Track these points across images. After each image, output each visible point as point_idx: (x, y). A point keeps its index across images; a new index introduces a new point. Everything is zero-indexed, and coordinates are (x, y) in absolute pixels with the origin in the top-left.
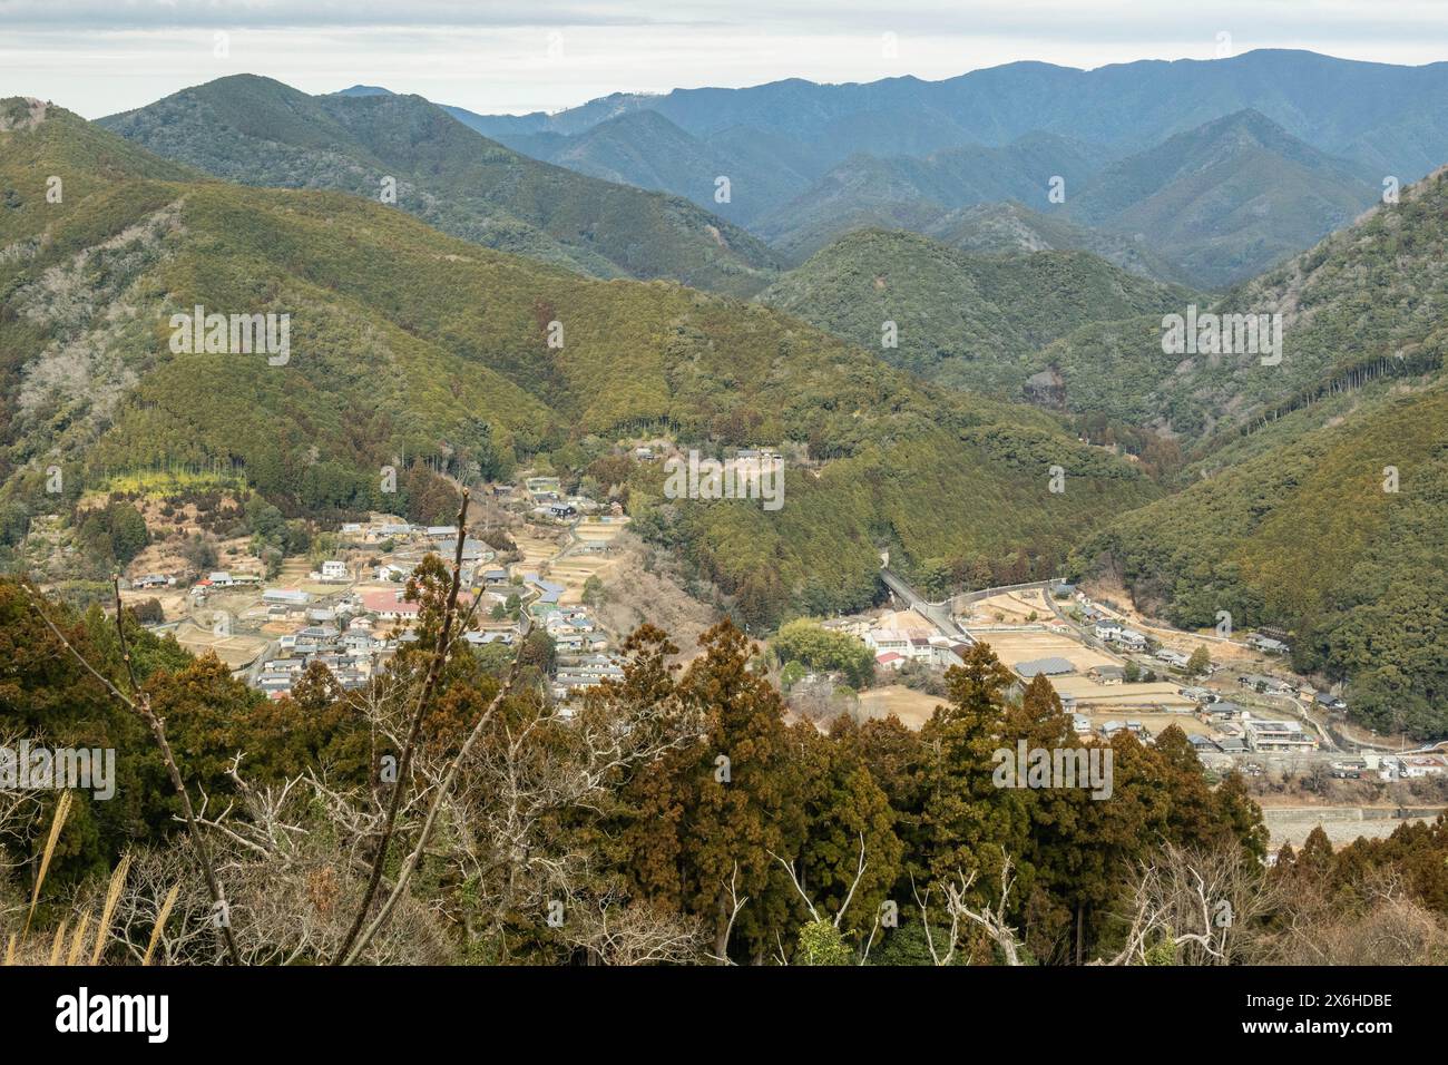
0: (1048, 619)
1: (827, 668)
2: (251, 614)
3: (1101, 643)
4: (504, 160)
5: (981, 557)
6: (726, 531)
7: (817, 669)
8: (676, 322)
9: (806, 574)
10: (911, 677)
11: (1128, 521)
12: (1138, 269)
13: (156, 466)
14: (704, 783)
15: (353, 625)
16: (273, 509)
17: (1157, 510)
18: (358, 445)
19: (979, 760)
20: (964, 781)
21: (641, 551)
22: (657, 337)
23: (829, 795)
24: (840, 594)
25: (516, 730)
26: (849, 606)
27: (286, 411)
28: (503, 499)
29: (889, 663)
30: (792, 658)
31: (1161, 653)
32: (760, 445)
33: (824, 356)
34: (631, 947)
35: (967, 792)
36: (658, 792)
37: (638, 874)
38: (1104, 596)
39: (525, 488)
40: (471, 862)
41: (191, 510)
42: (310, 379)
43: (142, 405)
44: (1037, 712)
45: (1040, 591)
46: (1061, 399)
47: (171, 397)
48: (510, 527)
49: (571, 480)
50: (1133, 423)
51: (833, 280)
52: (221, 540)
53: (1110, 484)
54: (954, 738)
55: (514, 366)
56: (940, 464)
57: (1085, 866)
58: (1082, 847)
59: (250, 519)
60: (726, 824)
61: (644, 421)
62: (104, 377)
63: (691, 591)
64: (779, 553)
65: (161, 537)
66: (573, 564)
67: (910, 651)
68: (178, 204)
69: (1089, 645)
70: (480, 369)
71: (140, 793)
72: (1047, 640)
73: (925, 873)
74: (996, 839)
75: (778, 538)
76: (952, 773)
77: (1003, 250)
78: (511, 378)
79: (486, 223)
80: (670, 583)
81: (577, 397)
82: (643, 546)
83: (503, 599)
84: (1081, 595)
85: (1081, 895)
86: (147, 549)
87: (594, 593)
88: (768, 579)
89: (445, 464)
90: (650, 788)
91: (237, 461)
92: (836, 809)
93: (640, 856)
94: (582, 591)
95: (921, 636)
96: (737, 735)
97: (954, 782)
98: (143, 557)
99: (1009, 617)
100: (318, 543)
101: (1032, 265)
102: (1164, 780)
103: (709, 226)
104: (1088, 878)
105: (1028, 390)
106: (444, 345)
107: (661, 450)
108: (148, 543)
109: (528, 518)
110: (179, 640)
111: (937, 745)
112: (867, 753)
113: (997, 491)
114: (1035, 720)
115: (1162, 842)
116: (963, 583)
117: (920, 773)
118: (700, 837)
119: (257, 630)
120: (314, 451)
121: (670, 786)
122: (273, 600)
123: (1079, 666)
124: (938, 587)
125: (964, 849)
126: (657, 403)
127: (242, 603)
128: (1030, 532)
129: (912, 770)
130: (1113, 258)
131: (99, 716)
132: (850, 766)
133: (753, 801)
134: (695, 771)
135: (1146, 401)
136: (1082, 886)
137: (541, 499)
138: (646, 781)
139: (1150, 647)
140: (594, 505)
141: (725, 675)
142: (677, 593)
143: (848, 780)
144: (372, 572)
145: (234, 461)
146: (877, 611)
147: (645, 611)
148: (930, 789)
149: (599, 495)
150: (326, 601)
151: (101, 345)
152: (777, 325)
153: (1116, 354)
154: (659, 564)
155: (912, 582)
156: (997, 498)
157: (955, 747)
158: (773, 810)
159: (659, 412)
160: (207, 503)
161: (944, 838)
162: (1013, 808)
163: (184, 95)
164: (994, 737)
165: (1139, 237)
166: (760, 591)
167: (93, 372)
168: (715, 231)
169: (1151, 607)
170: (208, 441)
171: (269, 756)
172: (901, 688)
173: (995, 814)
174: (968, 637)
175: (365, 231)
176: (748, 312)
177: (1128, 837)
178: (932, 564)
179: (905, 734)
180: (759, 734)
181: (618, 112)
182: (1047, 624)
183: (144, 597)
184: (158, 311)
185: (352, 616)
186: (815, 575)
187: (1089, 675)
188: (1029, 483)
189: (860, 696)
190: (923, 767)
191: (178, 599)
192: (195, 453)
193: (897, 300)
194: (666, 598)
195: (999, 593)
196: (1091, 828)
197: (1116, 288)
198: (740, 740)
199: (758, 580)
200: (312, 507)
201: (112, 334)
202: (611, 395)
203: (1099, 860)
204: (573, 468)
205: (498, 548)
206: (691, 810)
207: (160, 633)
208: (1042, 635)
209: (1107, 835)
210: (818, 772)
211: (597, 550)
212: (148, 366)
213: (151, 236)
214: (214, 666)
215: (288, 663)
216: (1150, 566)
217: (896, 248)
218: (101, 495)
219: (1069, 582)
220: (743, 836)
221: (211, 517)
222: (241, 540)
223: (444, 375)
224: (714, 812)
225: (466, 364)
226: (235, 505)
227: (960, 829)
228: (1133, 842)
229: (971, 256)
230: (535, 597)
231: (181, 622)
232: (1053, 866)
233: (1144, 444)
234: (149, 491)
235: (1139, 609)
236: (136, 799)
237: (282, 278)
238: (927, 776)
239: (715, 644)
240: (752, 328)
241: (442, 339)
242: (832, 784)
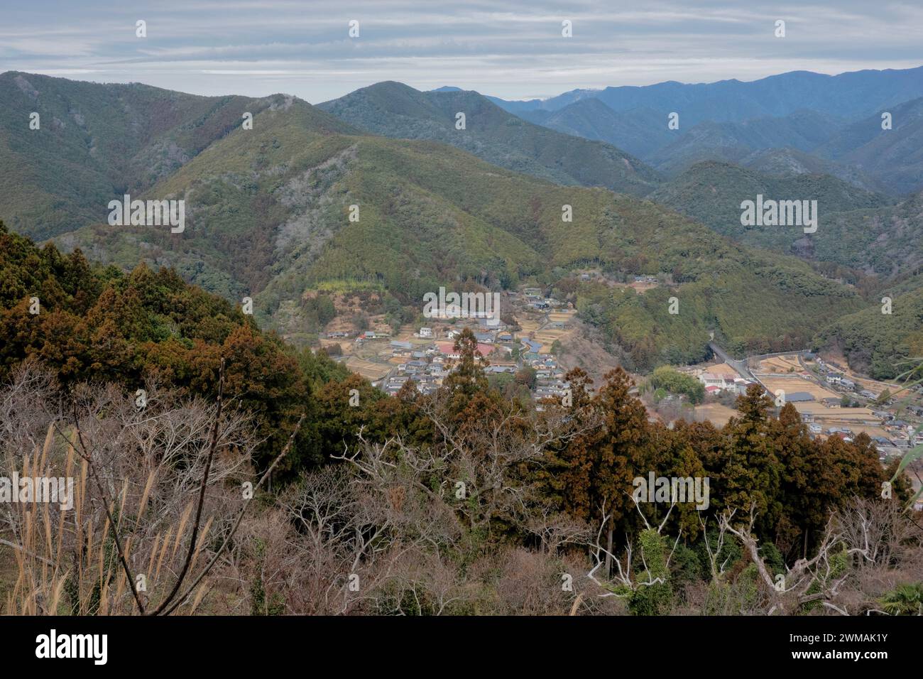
0: (801, 371)
1: (679, 393)
2: (384, 353)
3: (829, 385)
4: (518, 124)
5: (764, 337)
6: (627, 319)
7: (673, 393)
8: (604, 209)
9: (669, 342)
10: (724, 399)
11: (846, 321)
12: (858, 184)
13: (340, 277)
14: (604, 451)
15: (434, 361)
16: (396, 300)
17: (864, 315)
18: (439, 269)
19: (753, 446)
20: (744, 457)
21: (582, 328)
22: (594, 217)
23: (671, 461)
24: (687, 354)
25: (499, 422)
26: (692, 360)
27: (404, 251)
28: (512, 299)
29: (712, 391)
30: (660, 386)
31: (863, 392)
32: (646, 274)
33: (682, 228)
34: (557, 535)
35: (746, 463)
36: (580, 455)
37: (568, 496)
38: (832, 360)
39: (523, 294)
40: (473, 487)
41: (356, 300)
42: (417, 235)
43: (335, 247)
44: (787, 422)
45: (796, 356)
46: (812, 253)
47: (348, 243)
48: (515, 314)
49: (547, 290)
50: (852, 267)
51: (689, 188)
52: (371, 315)
53: (837, 300)
54: (740, 434)
55: (519, 231)
56: (744, 287)
57: (811, 506)
58: (810, 495)
59: (385, 305)
60: (615, 473)
61: (586, 260)
62: (316, 233)
63: (608, 350)
64: (655, 331)
65: (342, 313)
66: (546, 333)
67: (724, 385)
68: (355, 147)
69: (823, 386)
70: (502, 232)
71: (321, 441)
72: (799, 383)
73: (721, 505)
74: (761, 488)
75: (655, 323)
76: (737, 453)
77: (782, 173)
78: (518, 237)
79: (507, 156)
80: (597, 345)
81: (551, 247)
82: (583, 325)
83: (510, 350)
84: (819, 359)
85: (808, 520)
86: (335, 319)
87: (557, 348)
88: (648, 345)
89: (483, 280)
90: (576, 452)
91: (380, 276)
92: (674, 468)
93: (569, 487)
94: (551, 347)
95: (730, 378)
96: (622, 427)
97: (739, 457)
98: (333, 323)
99: (779, 370)
100: (418, 318)
101: (798, 181)
102: (857, 462)
103: (623, 159)
104: (812, 512)
105: (794, 248)
106: (484, 219)
107: (594, 275)
108: (335, 316)
109: (524, 309)
110: (347, 365)
111: (730, 437)
112: (692, 440)
113: (775, 302)
114: (785, 426)
115: (853, 495)
116: (753, 351)
117: (720, 452)
118: (601, 479)
119: (387, 361)
120: (418, 272)
121: (586, 452)
122: (394, 347)
123: (817, 397)
124: (740, 352)
125: (743, 493)
126: (593, 251)
127: (380, 348)
128: (792, 324)
129: (716, 450)
130: (844, 177)
131: (302, 403)
132: (683, 446)
133: (630, 461)
134: (600, 445)
135: (861, 255)
136: (809, 516)
137: (531, 299)
138: (574, 449)
139: (857, 388)
140: (558, 303)
141: (617, 395)
142: (601, 350)
143: (681, 454)
144: (444, 334)
145: (378, 276)
146: (707, 364)
147: (583, 359)
148: (726, 460)
149: (561, 298)
150: (421, 348)
151: (315, 217)
152: (658, 211)
153: (844, 229)
154: (591, 335)
155: (726, 349)
156: (774, 305)
157: (740, 438)
158: (640, 467)
159: (594, 255)
160: (365, 297)
161: (732, 487)
162: (771, 472)
163: (359, 92)
164: (762, 434)
165: (859, 166)
166: (644, 351)
167: (311, 230)
168: (626, 162)
169: (858, 367)
170: (366, 265)
171: (384, 426)
172: (718, 405)
173: (761, 476)
174: (755, 379)
175: (447, 161)
176: (643, 204)
177: (835, 491)
178: (738, 339)
179: (713, 431)
180: (635, 427)
181: (577, 100)
182: (800, 374)
183: (333, 342)
184: (344, 199)
185: (434, 356)
186: (674, 343)
187: (822, 402)
188: (792, 298)
189: (696, 408)
190: (722, 449)
191: (349, 344)
192: (359, 271)
193: (723, 199)
194: (595, 352)
195: (773, 356)
196: (815, 486)
197: (846, 194)
198: (624, 430)
199: (643, 345)
200: (416, 300)
201: (321, 211)
202: (569, 246)
203: (818, 503)
204: (548, 284)
205: (509, 324)
206: (597, 465)
207: (338, 360)
208: (796, 380)
209: (823, 490)
210: (665, 448)
211: (559, 327)
212: (337, 228)
213: (341, 163)
214: (358, 380)
215: (402, 378)
216: (859, 345)
217: (724, 171)
218: (314, 291)
219: (813, 352)
220: (624, 480)
221: (366, 303)
222: (381, 316)
223: (484, 234)
224: (609, 466)
225: (495, 229)
226: (378, 298)
227: (741, 482)
228: (838, 494)
229: (765, 176)
230: (526, 350)
231: (350, 355)
232: (793, 505)
233: (858, 279)
234: (336, 289)
235: (852, 368)
236: (319, 444)
237: (404, 184)
238: (724, 453)
239: (612, 380)
240: (644, 212)
241: (483, 216)
242: (672, 455)
